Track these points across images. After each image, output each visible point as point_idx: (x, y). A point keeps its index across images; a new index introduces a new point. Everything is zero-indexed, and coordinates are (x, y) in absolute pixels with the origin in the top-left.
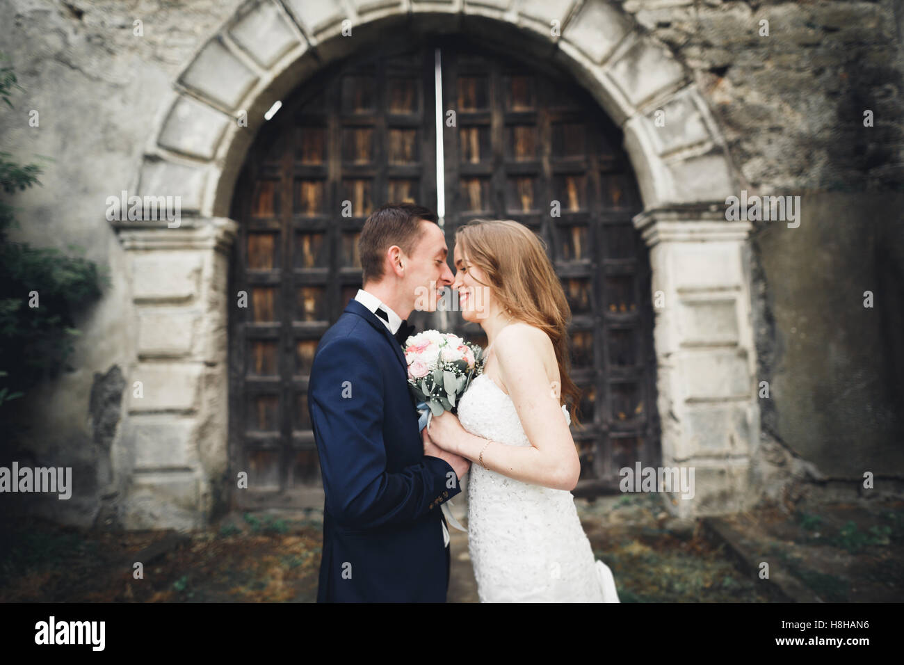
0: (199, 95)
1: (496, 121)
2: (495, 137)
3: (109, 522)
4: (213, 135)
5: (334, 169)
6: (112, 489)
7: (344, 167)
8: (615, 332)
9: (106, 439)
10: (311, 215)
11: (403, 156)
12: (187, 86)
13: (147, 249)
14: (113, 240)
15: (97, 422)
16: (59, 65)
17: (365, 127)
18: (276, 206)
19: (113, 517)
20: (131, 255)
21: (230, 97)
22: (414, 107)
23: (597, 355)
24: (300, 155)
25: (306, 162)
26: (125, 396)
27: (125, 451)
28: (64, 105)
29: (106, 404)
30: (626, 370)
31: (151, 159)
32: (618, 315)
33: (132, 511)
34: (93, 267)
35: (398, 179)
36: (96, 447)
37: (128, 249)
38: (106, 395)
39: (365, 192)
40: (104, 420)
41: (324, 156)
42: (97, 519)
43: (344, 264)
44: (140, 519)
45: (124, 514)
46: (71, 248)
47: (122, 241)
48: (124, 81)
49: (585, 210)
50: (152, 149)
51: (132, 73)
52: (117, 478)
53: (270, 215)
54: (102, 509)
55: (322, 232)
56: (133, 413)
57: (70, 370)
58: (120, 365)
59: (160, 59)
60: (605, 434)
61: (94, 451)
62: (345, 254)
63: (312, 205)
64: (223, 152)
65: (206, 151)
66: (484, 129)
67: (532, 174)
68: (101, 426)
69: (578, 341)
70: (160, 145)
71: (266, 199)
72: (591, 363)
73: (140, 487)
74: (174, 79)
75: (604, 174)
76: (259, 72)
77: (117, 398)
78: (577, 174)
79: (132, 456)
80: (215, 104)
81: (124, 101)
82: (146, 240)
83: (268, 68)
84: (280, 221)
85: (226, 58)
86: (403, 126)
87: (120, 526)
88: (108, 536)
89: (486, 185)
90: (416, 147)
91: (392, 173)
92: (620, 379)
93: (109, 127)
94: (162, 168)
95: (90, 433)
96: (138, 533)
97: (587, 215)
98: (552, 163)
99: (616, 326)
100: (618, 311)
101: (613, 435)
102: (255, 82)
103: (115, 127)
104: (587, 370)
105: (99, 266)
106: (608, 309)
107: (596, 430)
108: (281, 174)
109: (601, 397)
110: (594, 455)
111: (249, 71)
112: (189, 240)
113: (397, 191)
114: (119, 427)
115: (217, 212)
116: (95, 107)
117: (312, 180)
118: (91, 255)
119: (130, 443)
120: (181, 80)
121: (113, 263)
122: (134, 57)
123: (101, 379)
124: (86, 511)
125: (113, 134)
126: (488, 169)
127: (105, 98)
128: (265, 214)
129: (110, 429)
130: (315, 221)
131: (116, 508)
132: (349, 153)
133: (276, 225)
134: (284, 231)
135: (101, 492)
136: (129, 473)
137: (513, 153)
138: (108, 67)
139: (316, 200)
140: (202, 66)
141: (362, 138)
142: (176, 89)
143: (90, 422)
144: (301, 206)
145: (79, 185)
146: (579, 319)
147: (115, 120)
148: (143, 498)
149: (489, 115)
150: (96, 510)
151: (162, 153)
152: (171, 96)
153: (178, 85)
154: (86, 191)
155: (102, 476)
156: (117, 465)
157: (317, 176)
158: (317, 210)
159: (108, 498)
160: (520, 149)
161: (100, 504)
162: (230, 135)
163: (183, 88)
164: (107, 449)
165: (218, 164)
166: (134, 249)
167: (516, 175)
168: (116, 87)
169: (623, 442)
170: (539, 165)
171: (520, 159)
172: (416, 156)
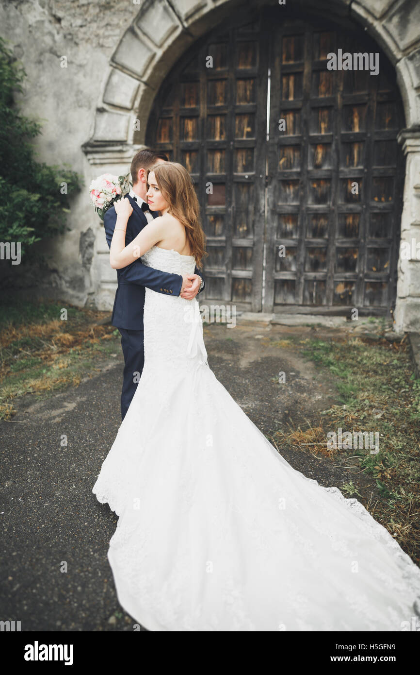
0: (123, 68)
1: (307, 70)
2: (305, 82)
3: (91, 306)
4: (131, 93)
5: (203, 110)
6: (92, 290)
7: (208, 108)
8: (376, 215)
9: (88, 266)
10: (190, 140)
11: (245, 99)
12: (116, 63)
13: (102, 164)
14: (85, 159)
15: (83, 257)
16: (51, 55)
17: (222, 80)
18: (171, 137)
19: (93, 304)
20: (93, 167)
21: (139, 68)
22: (253, 64)
23: (361, 229)
24: (183, 102)
25: (187, 107)
26: (95, 244)
27: (96, 271)
28: (56, 80)
29: (87, 248)
30: (380, 240)
31: (101, 111)
32: (378, 204)
33: (101, 301)
34: (76, 174)
35: (241, 115)
36: (84, 269)
37: (92, 164)
38: (87, 243)
39: (221, 124)
40: (86, 256)
41: (197, 102)
42: (86, 304)
43: (208, 171)
44: (105, 305)
45: (98, 303)
46: (65, 165)
47: (89, 160)
48: (85, 62)
49: (364, 131)
50: (101, 105)
51: (88, 56)
52: (93, 285)
53: (167, 141)
54: (88, 299)
55: (196, 151)
56: (99, 253)
57: (69, 230)
58: (91, 228)
59: (102, 46)
60: (361, 279)
61: (83, 271)
62: (210, 165)
63: (191, 134)
64: (137, 104)
65: (128, 105)
66: (298, 75)
67: (329, 107)
68: (85, 259)
69: (350, 220)
70: (104, 102)
71: (165, 131)
72: (357, 235)
73: (104, 290)
74: (109, 59)
75: (379, 103)
76: (155, 50)
77: (91, 245)
78: (360, 105)
79: (99, 275)
80: (131, 73)
81: (85, 76)
82: (100, 159)
83: (160, 46)
84: (172, 144)
85: (136, 42)
86: (246, 77)
87: (96, 308)
88: (91, 311)
89: (297, 115)
90: (254, 92)
91: (237, 111)
92: (376, 246)
93: (79, 92)
94: (106, 115)
95: (81, 262)
96: (104, 312)
97: (365, 135)
98: (343, 97)
99: (376, 211)
100: (380, 201)
101: (366, 280)
102: (154, 56)
103: (81, 92)
104: (354, 239)
105: (79, 175)
106: (373, 199)
107: (356, 276)
108: (172, 115)
109: (361, 256)
110: (353, 292)
111: (149, 49)
112: (122, 158)
113: (240, 122)
114: (93, 259)
115: (136, 141)
116: (71, 80)
117: (191, 118)
118: (75, 168)
119: (98, 268)
120: (113, 59)
121: (86, 173)
122: (89, 46)
123: (84, 235)
124: (81, 300)
125: (81, 97)
126: (299, 105)
127: (76, 74)
128: (164, 141)
129: (89, 260)
130: (192, 144)
131: (94, 300)
132: (212, 99)
133: (170, 147)
134: (175, 150)
135: (87, 291)
136: (99, 283)
137: (317, 92)
138: (75, 54)
139: (193, 131)
140: (123, 48)
141: (220, 88)
142: (111, 65)
143: (80, 256)
144: (184, 135)
145: (67, 128)
146: (351, 206)
147: (81, 88)
148: (105, 296)
149: (302, 65)
150: (85, 300)
151: (106, 107)
152: (109, 69)
153: (111, 63)
154: (70, 132)
155: (87, 283)
156: (93, 279)
157: (193, 115)
158: (193, 137)
159: (91, 294)
160: (323, 88)
161: (87, 297)
162: (141, 93)
163: (114, 65)
164: (88, 270)
165: (136, 112)
166: (95, 164)
167: (316, 109)
168: (81, 66)
169: (372, 285)
170: (334, 100)
171: (322, 96)
172: (253, 99)
